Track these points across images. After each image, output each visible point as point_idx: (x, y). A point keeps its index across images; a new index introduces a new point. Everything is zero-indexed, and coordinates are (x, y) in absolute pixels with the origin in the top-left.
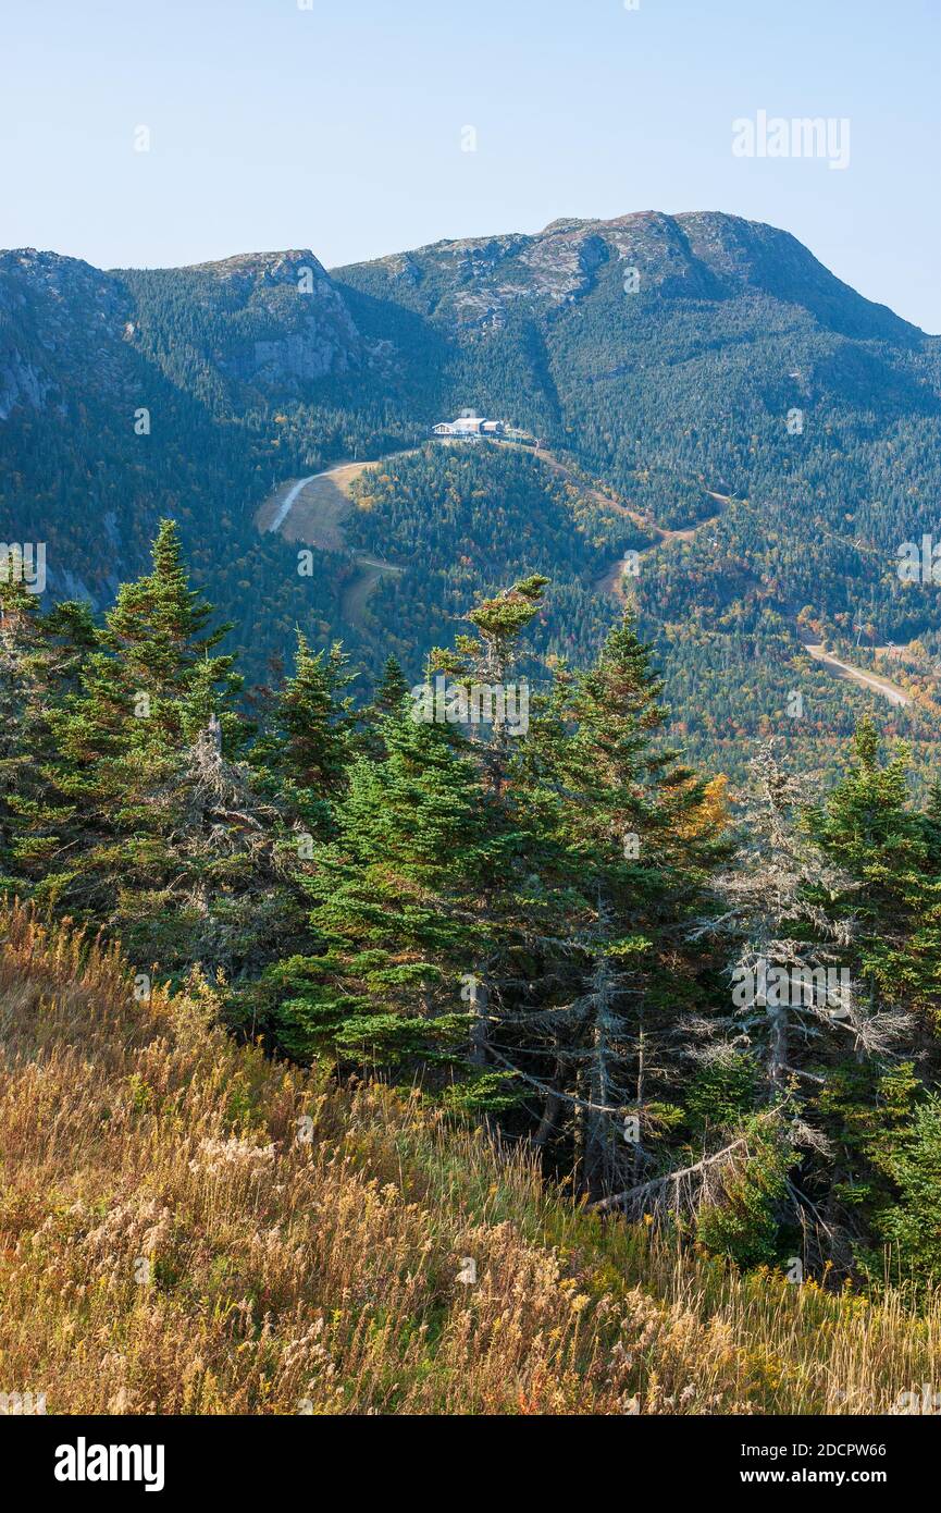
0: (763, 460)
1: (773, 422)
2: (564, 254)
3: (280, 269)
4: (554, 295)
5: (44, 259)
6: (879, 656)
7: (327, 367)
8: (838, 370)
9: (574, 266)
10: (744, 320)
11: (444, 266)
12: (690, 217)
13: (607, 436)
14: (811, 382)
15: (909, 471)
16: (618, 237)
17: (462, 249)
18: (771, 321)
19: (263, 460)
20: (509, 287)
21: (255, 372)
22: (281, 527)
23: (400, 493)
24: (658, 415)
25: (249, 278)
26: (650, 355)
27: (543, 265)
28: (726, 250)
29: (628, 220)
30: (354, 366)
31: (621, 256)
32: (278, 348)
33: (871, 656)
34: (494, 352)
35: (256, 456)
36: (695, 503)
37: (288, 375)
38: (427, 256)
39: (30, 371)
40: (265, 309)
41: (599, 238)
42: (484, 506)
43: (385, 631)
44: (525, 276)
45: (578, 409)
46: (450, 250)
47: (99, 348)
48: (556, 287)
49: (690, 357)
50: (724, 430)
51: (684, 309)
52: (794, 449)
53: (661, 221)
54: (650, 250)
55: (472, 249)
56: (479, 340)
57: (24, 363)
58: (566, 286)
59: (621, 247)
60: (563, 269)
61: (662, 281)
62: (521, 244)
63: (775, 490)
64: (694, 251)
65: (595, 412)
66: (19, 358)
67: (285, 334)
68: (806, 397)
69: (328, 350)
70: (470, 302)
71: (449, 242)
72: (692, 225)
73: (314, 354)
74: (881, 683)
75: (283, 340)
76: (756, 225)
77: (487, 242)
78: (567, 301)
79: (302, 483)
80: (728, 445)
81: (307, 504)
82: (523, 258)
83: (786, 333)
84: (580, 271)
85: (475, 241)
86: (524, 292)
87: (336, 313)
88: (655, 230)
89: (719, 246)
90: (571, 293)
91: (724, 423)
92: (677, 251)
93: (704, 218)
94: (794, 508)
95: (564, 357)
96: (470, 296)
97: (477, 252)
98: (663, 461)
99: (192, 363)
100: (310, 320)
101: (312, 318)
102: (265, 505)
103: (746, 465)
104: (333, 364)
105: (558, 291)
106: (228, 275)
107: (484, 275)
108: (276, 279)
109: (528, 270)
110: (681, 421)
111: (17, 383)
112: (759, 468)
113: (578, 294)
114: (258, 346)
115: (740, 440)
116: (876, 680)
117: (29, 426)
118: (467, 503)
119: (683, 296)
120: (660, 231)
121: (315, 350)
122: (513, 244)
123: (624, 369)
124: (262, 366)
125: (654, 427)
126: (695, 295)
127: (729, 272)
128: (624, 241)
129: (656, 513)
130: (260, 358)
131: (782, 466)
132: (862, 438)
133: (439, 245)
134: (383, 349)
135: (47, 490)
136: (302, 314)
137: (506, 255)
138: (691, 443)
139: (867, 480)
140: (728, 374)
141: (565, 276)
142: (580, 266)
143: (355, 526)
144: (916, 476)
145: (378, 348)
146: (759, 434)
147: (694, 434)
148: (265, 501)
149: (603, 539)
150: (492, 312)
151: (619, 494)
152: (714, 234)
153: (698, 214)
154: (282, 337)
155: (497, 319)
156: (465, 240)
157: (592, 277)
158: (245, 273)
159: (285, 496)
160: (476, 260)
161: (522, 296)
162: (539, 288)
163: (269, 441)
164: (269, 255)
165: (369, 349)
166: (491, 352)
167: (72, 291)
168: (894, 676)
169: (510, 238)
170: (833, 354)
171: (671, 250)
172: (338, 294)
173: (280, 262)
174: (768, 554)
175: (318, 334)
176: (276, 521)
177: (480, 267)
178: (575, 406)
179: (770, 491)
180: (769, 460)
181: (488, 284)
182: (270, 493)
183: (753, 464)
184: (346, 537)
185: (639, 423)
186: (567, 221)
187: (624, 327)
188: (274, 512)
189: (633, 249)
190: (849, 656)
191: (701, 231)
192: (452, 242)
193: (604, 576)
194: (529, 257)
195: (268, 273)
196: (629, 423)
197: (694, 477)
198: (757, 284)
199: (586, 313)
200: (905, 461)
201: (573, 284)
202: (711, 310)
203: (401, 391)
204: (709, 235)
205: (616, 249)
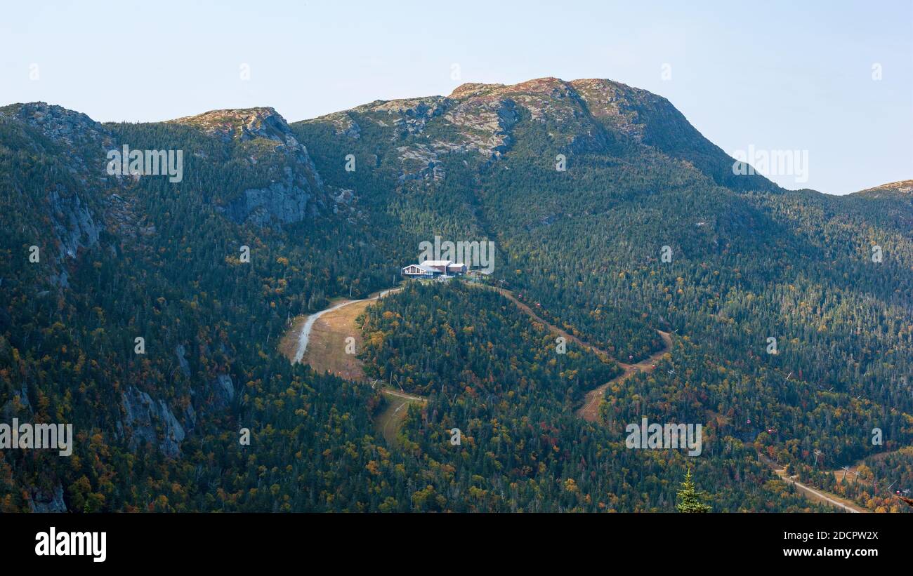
0: (692, 300)
1: (692, 265)
2: (485, 115)
3: (254, 124)
4: (482, 151)
5: (56, 111)
6: (839, 480)
7: (302, 213)
8: (734, 221)
9: (495, 125)
10: (646, 175)
11: (382, 124)
12: (586, 84)
13: (552, 277)
14: (716, 230)
15: (815, 311)
16: (527, 100)
17: (396, 108)
18: (669, 176)
19: (274, 297)
20: (441, 143)
21: (247, 216)
22: (304, 359)
23: (404, 329)
24: (594, 259)
25: (229, 131)
26: (576, 205)
27: (467, 124)
28: (621, 113)
29: (533, 85)
30: (324, 212)
31: (534, 117)
32: (264, 195)
33: (832, 479)
34: (441, 201)
35: (268, 294)
36: (647, 339)
37: (274, 219)
38: (366, 114)
39: (88, 214)
40: (249, 160)
41: (511, 101)
42: (476, 339)
43: (426, 456)
44: (452, 134)
45: (521, 252)
46: (385, 109)
47: (112, 194)
48: (481, 143)
49: (611, 206)
50: (653, 272)
51: (593, 164)
52: (715, 290)
53: (562, 87)
54: (558, 112)
55: (405, 109)
56: (425, 190)
57: (82, 206)
58: (491, 142)
59: (532, 109)
60: (485, 128)
61: (573, 140)
62: (445, 105)
63: (707, 327)
64: (593, 113)
65: (536, 256)
66: (78, 202)
67: (270, 183)
68: (713, 244)
69: (303, 198)
70: (412, 156)
71: (383, 103)
72: (588, 91)
73: (293, 200)
74: (846, 505)
75: (268, 188)
76: (639, 91)
77: (417, 103)
78: (494, 156)
79: (311, 319)
80: (660, 286)
81: (322, 338)
82: (449, 118)
83: (685, 186)
84: (501, 130)
85: (406, 102)
86: (456, 148)
87: (304, 165)
88: (558, 95)
89: (615, 110)
90: (495, 149)
91: (652, 267)
92: (581, 113)
93: (598, 85)
94: (727, 344)
95: (500, 207)
96: (409, 150)
97: (409, 112)
98: (608, 301)
99: (198, 208)
100: (288, 170)
101: (290, 169)
102: (284, 339)
103: (677, 304)
104: (307, 210)
105: (485, 147)
106: (212, 129)
107: (417, 132)
108: (253, 134)
109: (454, 127)
110: (614, 264)
111: (79, 224)
112: (689, 307)
113: (502, 149)
114: (249, 193)
115: (667, 283)
116: (841, 502)
117: (99, 264)
118: (460, 337)
119: (592, 152)
120: (563, 96)
121: (293, 198)
122: (439, 105)
123: (555, 217)
124: (253, 212)
125: (590, 270)
126: (600, 152)
127: (625, 132)
128: (534, 103)
129: (615, 347)
130: (251, 204)
131: (708, 305)
132: (767, 280)
133: (374, 105)
134: (345, 197)
135: (127, 323)
136: (281, 165)
137: (434, 114)
138: (627, 285)
139: (780, 319)
140: (647, 223)
141: (488, 134)
142: (500, 125)
143: (372, 358)
144: (822, 315)
145: (341, 197)
146: (684, 276)
147: (628, 276)
148: (284, 335)
149: (575, 371)
150: (432, 165)
151: (580, 331)
152: (609, 98)
153: (594, 80)
154: (268, 186)
155: (437, 171)
156: (397, 101)
157: (510, 135)
158: (225, 128)
159: (300, 331)
160: (409, 119)
161: (454, 151)
162: (467, 144)
163: (277, 281)
164: (241, 111)
165: (332, 197)
166: (437, 200)
167: (82, 141)
168: (858, 498)
169: (435, 99)
170: (729, 205)
171: (575, 113)
172: (304, 147)
173: (253, 119)
174: (721, 385)
175: (295, 183)
176: (298, 353)
177: (413, 125)
178: (517, 250)
179: (705, 328)
180: (696, 300)
181: (423, 140)
182: (287, 328)
183: (683, 303)
184: (364, 369)
185: (577, 266)
186: (474, 85)
187: (548, 180)
188: (295, 345)
189: (543, 111)
190: (811, 479)
191: (597, 96)
192: (386, 102)
193: (581, 405)
194: (454, 117)
195: (245, 128)
196: (569, 265)
197: (638, 315)
198: (649, 143)
199: (512, 167)
200: (810, 302)
201: (496, 141)
202: (615, 164)
203: (368, 236)
204: (605, 100)
205: (527, 111)
